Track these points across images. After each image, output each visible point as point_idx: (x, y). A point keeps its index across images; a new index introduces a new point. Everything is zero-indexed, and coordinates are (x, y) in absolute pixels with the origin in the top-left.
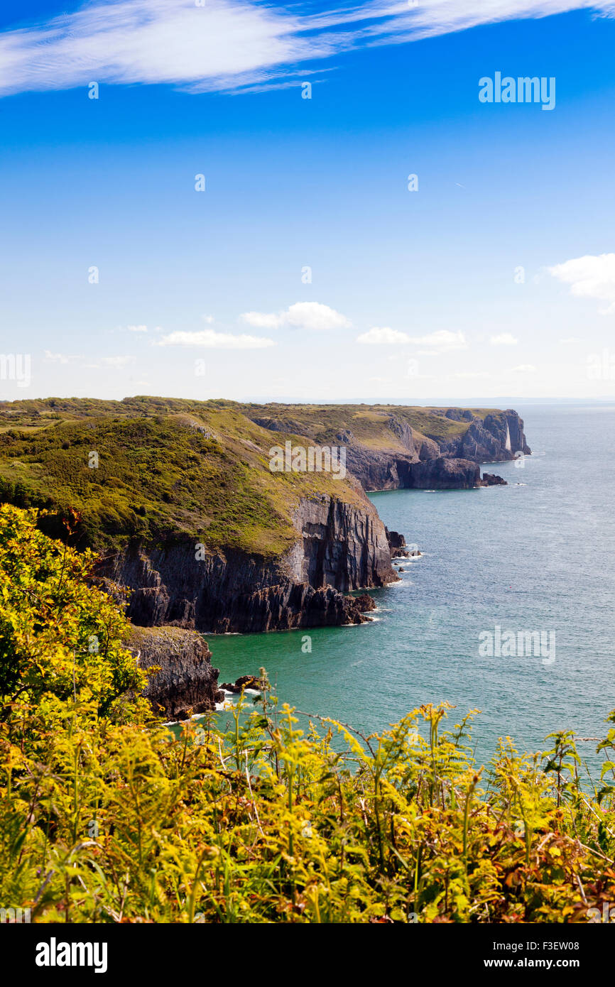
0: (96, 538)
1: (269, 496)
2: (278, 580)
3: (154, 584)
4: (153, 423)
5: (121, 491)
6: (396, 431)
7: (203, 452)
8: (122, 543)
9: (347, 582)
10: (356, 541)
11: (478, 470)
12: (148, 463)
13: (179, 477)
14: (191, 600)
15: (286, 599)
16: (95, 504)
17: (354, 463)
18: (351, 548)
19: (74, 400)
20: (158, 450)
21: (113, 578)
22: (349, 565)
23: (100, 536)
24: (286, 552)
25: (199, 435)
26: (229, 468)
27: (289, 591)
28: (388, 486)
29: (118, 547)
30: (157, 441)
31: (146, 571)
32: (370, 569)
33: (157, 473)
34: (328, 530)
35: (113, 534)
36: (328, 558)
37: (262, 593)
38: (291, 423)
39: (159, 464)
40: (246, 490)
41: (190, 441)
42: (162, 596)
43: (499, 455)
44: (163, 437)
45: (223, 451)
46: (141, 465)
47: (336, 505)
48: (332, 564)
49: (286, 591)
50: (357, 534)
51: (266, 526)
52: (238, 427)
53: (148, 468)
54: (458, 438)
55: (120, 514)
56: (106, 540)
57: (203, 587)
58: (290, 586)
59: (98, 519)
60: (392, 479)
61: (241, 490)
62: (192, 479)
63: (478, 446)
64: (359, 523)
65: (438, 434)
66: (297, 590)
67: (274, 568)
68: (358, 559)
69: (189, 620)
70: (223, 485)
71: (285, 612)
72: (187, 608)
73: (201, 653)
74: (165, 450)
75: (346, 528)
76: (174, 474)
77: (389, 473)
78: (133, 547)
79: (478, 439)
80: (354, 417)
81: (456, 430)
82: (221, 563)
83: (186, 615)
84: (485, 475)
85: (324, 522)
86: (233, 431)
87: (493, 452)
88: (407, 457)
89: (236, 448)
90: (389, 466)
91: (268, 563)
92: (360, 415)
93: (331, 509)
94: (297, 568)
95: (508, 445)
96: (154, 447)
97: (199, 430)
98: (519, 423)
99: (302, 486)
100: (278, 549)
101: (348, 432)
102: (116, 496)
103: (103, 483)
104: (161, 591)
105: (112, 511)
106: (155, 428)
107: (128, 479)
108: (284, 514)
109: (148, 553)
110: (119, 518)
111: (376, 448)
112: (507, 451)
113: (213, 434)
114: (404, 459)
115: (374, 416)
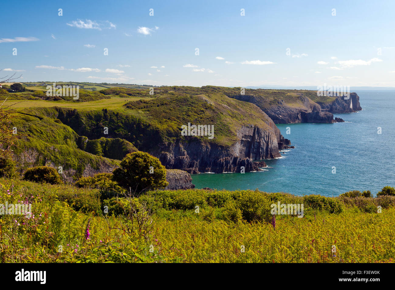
0: (164, 138)
1: (229, 125)
2: (228, 155)
3: (184, 155)
4: (190, 98)
5: (175, 122)
6: (302, 100)
7: (206, 109)
8: (174, 140)
9: (260, 157)
10: (264, 142)
11: (332, 117)
12: (186, 112)
13: (196, 117)
14: (197, 161)
15: (231, 162)
16: (165, 126)
17: (283, 112)
18: (262, 144)
19: (183, 87)
20: (190, 108)
21: (170, 152)
22: (261, 151)
23: (166, 138)
24: (233, 145)
25: (206, 102)
26: (215, 114)
27: (233, 159)
28: (297, 121)
29: (172, 142)
30: (190, 104)
31: (181, 150)
32: (269, 152)
33: (189, 116)
34: (253, 137)
35: (171, 137)
36: (253, 148)
37: (222, 160)
38: (261, 97)
39: (190, 113)
40: (220, 122)
41: (202, 105)
42: (186, 159)
44: (193, 103)
45: (214, 108)
46: (183, 113)
47: (256, 129)
48: (254, 150)
49: (231, 159)
50: (264, 139)
51: (226, 136)
52: (222, 99)
53: (186, 114)
54: (331, 104)
55: (174, 130)
56: (168, 139)
57: (201, 157)
58: (233, 157)
59: (165, 132)
60: (299, 119)
62: (201, 118)
63: (338, 107)
64: (265, 136)
65: (323, 102)
66: (236, 159)
67: (227, 151)
68: (265, 148)
69: (196, 168)
70: (212, 121)
71: (230, 166)
72: (195, 164)
73: (188, 179)
74: (193, 108)
75: (260, 137)
76: (195, 116)
77: (298, 117)
78: (177, 141)
79: (339, 104)
80: (286, 95)
81: (330, 100)
82: (209, 148)
83: (195, 166)
84: (336, 118)
85: (252, 135)
86: (220, 101)
87: (345, 109)
88: (305, 111)
89: (219, 107)
90: (298, 114)
91: (225, 148)
92: (289, 94)
93: (255, 130)
94: (237, 151)
95: (351, 106)
96: (189, 106)
97: (206, 101)
98: (357, 98)
99: (243, 121)
100: (230, 144)
101: (282, 101)
102: (173, 124)
103: (169, 119)
104: (187, 157)
105: (171, 129)
106: (191, 100)
107: (178, 118)
108: (234, 131)
109: (182, 144)
110: (173, 131)
111: (293, 107)
112: (351, 109)
113: (211, 102)
114: (304, 111)
115: (294, 95)
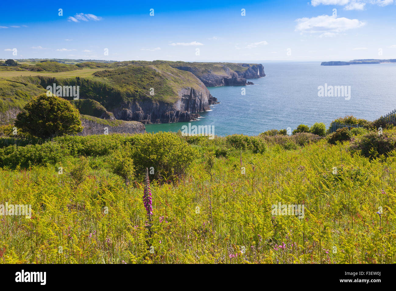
0: (124, 98)
1: (173, 87)
2: (172, 110)
3: (139, 110)
4: (143, 68)
5: (132, 86)
6: (225, 70)
7: (155, 76)
8: (131, 100)
9: (195, 110)
10: (198, 100)
11: (246, 81)
12: (140, 78)
13: (148, 82)
14: (149, 115)
15: (175, 114)
16: (125, 89)
17: (212, 78)
18: (197, 101)
19: (139, 61)
20: (143, 75)
21: (129, 109)
22: (196, 106)
23: (125, 98)
24: (176, 102)
25: (155, 71)
26: (162, 80)
27: (176, 112)
28: (221, 85)
29: (130, 101)
30: (143, 73)
31: (138, 107)
32: (202, 107)
33: (142, 81)
34: (190, 96)
35: (129, 97)
36: (190, 104)
37: (168, 113)
38: (195, 68)
39: (143, 79)
40: (166, 86)
41: (152, 73)
42: (142, 114)
43: (255, 77)
44: (145, 72)
45: (161, 75)
46: (138, 79)
47: (193, 90)
48: (191, 106)
49: (175, 112)
50: (198, 97)
51: (171, 95)
52: (167, 69)
53: (140, 80)
54: (244, 72)
55: (131, 92)
56: (127, 99)
57: (153, 111)
58: (176, 111)
59: (125, 93)
60: (223, 83)
61: (165, 86)
62: (152, 83)
63: (250, 74)
64: (199, 95)
65: (239, 71)
66: (178, 112)
67: (172, 106)
68: (199, 104)
69: (149, 120)
70: (160, 85)
71: (174, 118)
72: (148, 117)
73: (142, 128)
74: (145, 75)
75: (195, 96)
76: (147, 82)
77: (222, 81)
78: (134, 100)
79: (250, 72)
80: (214, 66)
81: (244, 70)
82: (158, 105)
83: (148, 119)
84: (248, 82)
85: (189, 95)
86: (166, 70)
87: (254, 76)
88: (227, 77)
89: (165, 74)
90: (222, 79)
91: (170, 105)
92: (215, 65)
93: (191, 91)
94: (179, 106)
95: (259, 74)
96: (142, 74)
97: (155, 70)
98: (262, 67)
99: (183, 85)
100: (173, 101)
101: (211, 70)
102: (131, 87)
103: (127, 84)
104: (142, 112)
105: (129, 91)
106: (143, 69)
107: (134, 83)
108: (176, 92)
109: (138, 102)
110: (131, 93)
111: (219, 75)
112: (258, 75)
113: (159, 71)
114: (226, 78)
115: (219, 66)
